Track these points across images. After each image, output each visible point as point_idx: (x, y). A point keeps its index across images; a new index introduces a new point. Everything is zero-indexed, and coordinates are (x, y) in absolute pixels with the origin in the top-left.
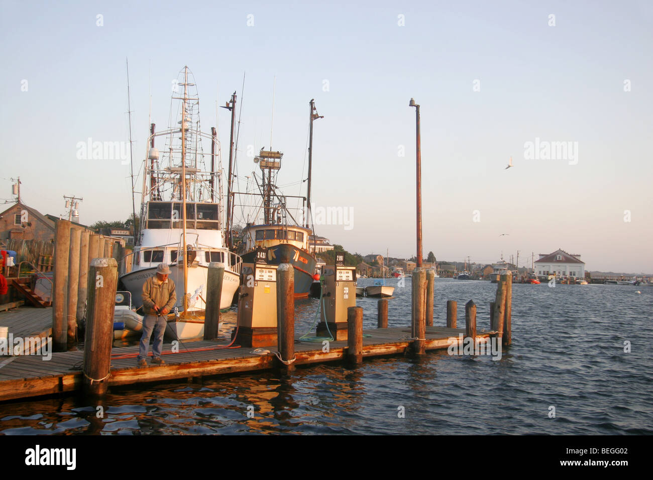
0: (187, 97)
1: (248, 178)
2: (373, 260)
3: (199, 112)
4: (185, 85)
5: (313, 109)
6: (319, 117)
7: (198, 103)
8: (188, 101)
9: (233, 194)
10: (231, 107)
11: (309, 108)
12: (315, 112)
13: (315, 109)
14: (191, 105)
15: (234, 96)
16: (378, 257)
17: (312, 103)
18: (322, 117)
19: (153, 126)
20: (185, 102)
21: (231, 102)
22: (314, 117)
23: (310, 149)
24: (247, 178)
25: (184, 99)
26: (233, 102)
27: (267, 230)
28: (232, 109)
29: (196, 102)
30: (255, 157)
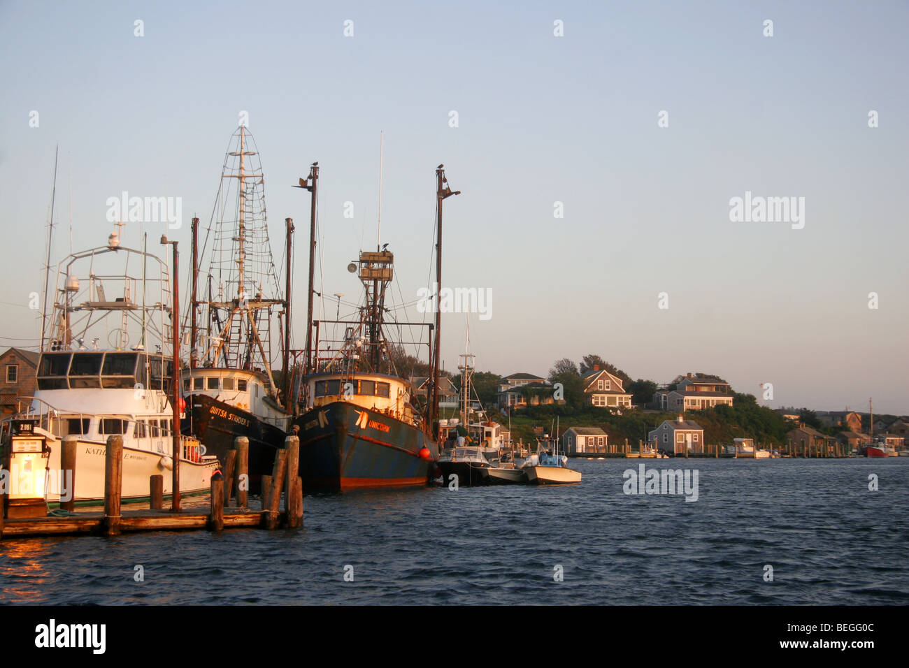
0: (244, 173)
1: (339, 297)
2: (839, 423)
3: (264, 196)
4: (240, 155)
5: (442, 180)
6: (452, 193)
7: (262, 182)
8: (247, 180)
9: (317, 323)
10: (310, 185)
11: (435, 179)
12: (444, 186)
13: (445, 180)
14: (252, 186)
15: (315, 168)
16: (848, 417)
17: (439, 172)
18: (457, 193)
19: (196, 221)
20: (241, 182)
21: (310, 177)
22: (443, 194)
23: (439, 246)
24: (337, 297)
25: (240, 178)
26: (314, 177)
27: (329, 381)
28: (312, 189)
29: (258, 180)
30: (350, 262)
